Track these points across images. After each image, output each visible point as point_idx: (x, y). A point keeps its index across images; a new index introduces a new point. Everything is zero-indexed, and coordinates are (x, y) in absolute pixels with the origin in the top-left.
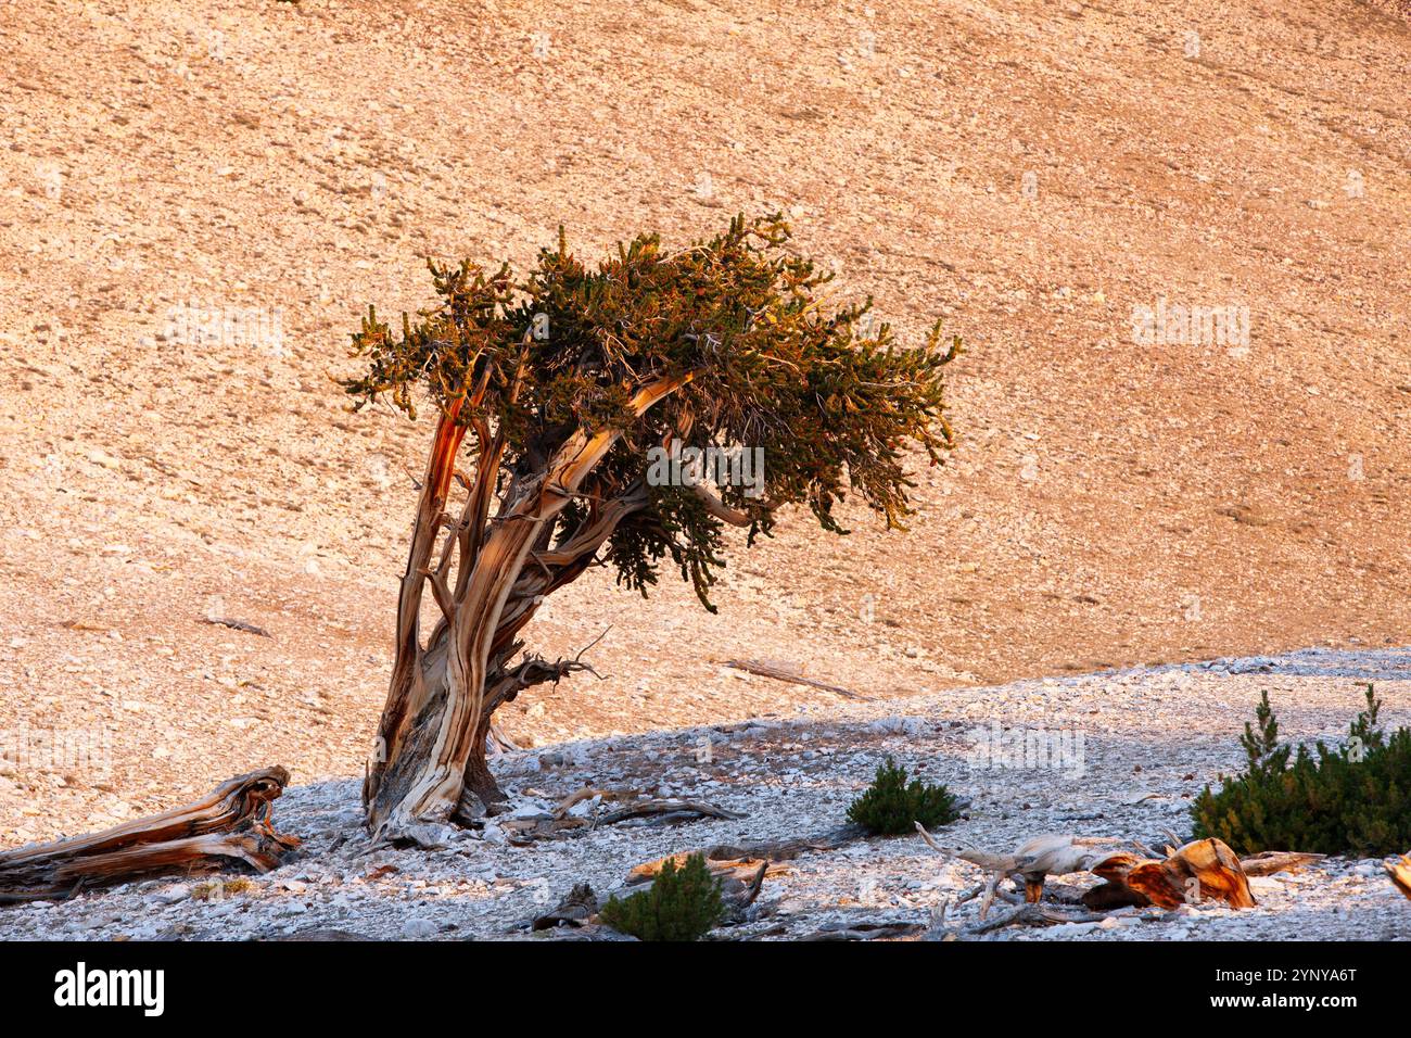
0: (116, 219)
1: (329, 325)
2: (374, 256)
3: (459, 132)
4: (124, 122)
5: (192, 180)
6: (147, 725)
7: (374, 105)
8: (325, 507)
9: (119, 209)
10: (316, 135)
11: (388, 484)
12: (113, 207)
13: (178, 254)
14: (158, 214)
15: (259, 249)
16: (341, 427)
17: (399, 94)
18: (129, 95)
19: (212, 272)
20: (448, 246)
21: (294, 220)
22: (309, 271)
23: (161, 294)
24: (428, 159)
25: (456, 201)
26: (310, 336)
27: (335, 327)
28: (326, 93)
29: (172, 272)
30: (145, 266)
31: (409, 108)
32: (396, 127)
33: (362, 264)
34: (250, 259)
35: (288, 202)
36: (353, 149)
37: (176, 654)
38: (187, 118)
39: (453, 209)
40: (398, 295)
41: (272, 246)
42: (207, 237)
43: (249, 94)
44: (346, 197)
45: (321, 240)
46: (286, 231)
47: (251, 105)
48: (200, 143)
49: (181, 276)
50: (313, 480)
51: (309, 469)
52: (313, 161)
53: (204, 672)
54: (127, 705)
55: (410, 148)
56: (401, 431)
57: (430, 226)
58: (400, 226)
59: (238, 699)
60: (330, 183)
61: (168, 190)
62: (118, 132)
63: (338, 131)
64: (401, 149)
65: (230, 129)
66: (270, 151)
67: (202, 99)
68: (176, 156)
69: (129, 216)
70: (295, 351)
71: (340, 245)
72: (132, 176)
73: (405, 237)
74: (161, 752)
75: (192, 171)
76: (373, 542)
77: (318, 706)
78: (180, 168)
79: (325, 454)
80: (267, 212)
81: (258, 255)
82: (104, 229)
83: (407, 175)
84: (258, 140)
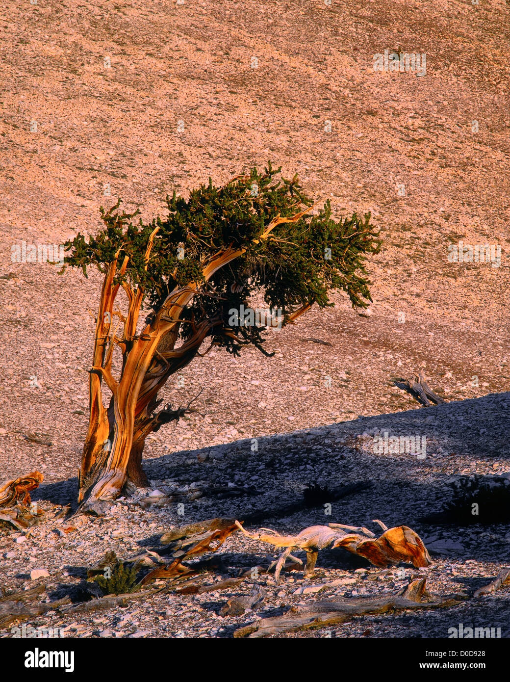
0: (309, 160)
1: (397, 200)
2: (422, 169)
3: (466, 112)
4: (317, 117)
5: (344, 140)
6: (260, 391)
7: (430, 102)
8: (385, 282)
9: (310, 155)
10: (402, 117)
11: (415, 270)
12: (307, 154)
13: (333, 173)
14: (327, 156)
15: (370, 169)
16: (396, 245)
17: (442, 97)
18: (322, 105)
19: (347, 180)
20: (456, 162)
21: (388, 155)
22: (391, 177)
23: (323, 191)
24: (451, 124)
25: (462, 142)
26: (388, 206)
27: (400, 201)
28: (409, 99)
29: (329, 181)
30: (318, 179)
31: (446, 103)
32: (439, 112)
33: (416, 172)
34: (365, 173)
35: (386, 147)
36: (418, 122)
37: (284, 357)
38: (346, 114)
39: (460, 146)
40: (430, 185)
41: (376, 167)
42: (347, 165)
43: (375, 101)
44: (412, 143)
45: (398, 162)
46: (383, 160)
47: (375, 105)
48: (350, 124)
49: (333, 182)
50: (381, 270)
51: (380, 266)
52: (399, 128)
53: (295, 365)
54: (253, 382)
55: (444, 120)
56: (424, 246)
57: (448, 154)
58: (434, 155)
59: (307, 377)
60: (405, 138)
61: (333, 145)
62: (314, 121)
63: (412, 115)
64: (440, 121)
65: (364, 117)
66: (381, 126)
67: (353, 105)
68: (339, 130)
69: (314, 158)
70: (380, 213)
71: (407, 165)
72: (318, 140)
73: (437, 160)
74: (262, 404)
75: (345, 136)
76: (404, 297)
77: (345, 378)
78: (340, 136)
79: (388, 258)
80: (376, 152)
81: (369, 171)
82: (302, 164)
83: (440, 132)
84: (376, 121)
